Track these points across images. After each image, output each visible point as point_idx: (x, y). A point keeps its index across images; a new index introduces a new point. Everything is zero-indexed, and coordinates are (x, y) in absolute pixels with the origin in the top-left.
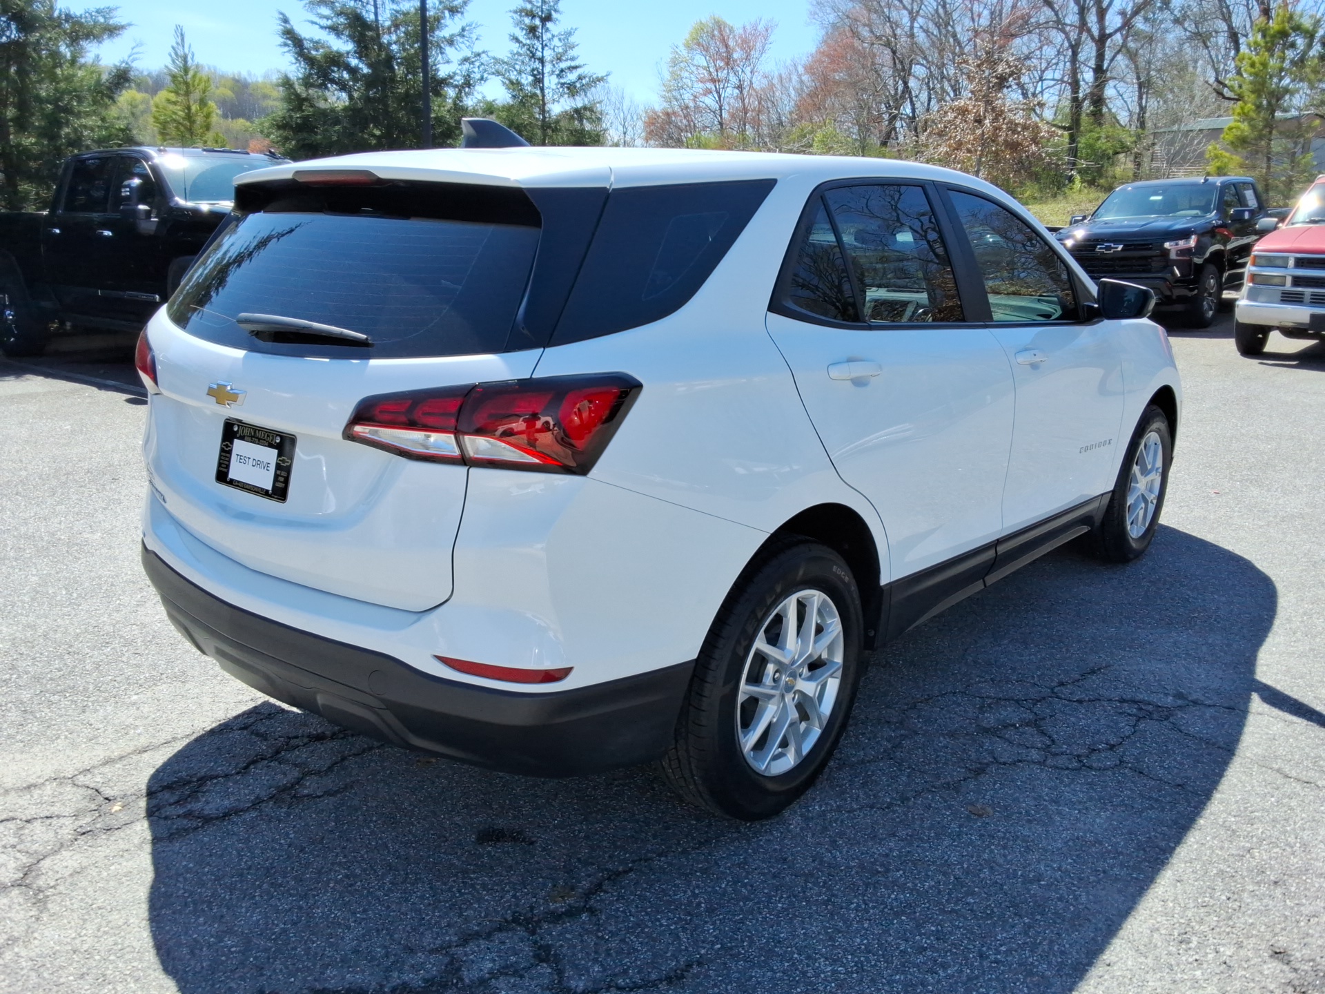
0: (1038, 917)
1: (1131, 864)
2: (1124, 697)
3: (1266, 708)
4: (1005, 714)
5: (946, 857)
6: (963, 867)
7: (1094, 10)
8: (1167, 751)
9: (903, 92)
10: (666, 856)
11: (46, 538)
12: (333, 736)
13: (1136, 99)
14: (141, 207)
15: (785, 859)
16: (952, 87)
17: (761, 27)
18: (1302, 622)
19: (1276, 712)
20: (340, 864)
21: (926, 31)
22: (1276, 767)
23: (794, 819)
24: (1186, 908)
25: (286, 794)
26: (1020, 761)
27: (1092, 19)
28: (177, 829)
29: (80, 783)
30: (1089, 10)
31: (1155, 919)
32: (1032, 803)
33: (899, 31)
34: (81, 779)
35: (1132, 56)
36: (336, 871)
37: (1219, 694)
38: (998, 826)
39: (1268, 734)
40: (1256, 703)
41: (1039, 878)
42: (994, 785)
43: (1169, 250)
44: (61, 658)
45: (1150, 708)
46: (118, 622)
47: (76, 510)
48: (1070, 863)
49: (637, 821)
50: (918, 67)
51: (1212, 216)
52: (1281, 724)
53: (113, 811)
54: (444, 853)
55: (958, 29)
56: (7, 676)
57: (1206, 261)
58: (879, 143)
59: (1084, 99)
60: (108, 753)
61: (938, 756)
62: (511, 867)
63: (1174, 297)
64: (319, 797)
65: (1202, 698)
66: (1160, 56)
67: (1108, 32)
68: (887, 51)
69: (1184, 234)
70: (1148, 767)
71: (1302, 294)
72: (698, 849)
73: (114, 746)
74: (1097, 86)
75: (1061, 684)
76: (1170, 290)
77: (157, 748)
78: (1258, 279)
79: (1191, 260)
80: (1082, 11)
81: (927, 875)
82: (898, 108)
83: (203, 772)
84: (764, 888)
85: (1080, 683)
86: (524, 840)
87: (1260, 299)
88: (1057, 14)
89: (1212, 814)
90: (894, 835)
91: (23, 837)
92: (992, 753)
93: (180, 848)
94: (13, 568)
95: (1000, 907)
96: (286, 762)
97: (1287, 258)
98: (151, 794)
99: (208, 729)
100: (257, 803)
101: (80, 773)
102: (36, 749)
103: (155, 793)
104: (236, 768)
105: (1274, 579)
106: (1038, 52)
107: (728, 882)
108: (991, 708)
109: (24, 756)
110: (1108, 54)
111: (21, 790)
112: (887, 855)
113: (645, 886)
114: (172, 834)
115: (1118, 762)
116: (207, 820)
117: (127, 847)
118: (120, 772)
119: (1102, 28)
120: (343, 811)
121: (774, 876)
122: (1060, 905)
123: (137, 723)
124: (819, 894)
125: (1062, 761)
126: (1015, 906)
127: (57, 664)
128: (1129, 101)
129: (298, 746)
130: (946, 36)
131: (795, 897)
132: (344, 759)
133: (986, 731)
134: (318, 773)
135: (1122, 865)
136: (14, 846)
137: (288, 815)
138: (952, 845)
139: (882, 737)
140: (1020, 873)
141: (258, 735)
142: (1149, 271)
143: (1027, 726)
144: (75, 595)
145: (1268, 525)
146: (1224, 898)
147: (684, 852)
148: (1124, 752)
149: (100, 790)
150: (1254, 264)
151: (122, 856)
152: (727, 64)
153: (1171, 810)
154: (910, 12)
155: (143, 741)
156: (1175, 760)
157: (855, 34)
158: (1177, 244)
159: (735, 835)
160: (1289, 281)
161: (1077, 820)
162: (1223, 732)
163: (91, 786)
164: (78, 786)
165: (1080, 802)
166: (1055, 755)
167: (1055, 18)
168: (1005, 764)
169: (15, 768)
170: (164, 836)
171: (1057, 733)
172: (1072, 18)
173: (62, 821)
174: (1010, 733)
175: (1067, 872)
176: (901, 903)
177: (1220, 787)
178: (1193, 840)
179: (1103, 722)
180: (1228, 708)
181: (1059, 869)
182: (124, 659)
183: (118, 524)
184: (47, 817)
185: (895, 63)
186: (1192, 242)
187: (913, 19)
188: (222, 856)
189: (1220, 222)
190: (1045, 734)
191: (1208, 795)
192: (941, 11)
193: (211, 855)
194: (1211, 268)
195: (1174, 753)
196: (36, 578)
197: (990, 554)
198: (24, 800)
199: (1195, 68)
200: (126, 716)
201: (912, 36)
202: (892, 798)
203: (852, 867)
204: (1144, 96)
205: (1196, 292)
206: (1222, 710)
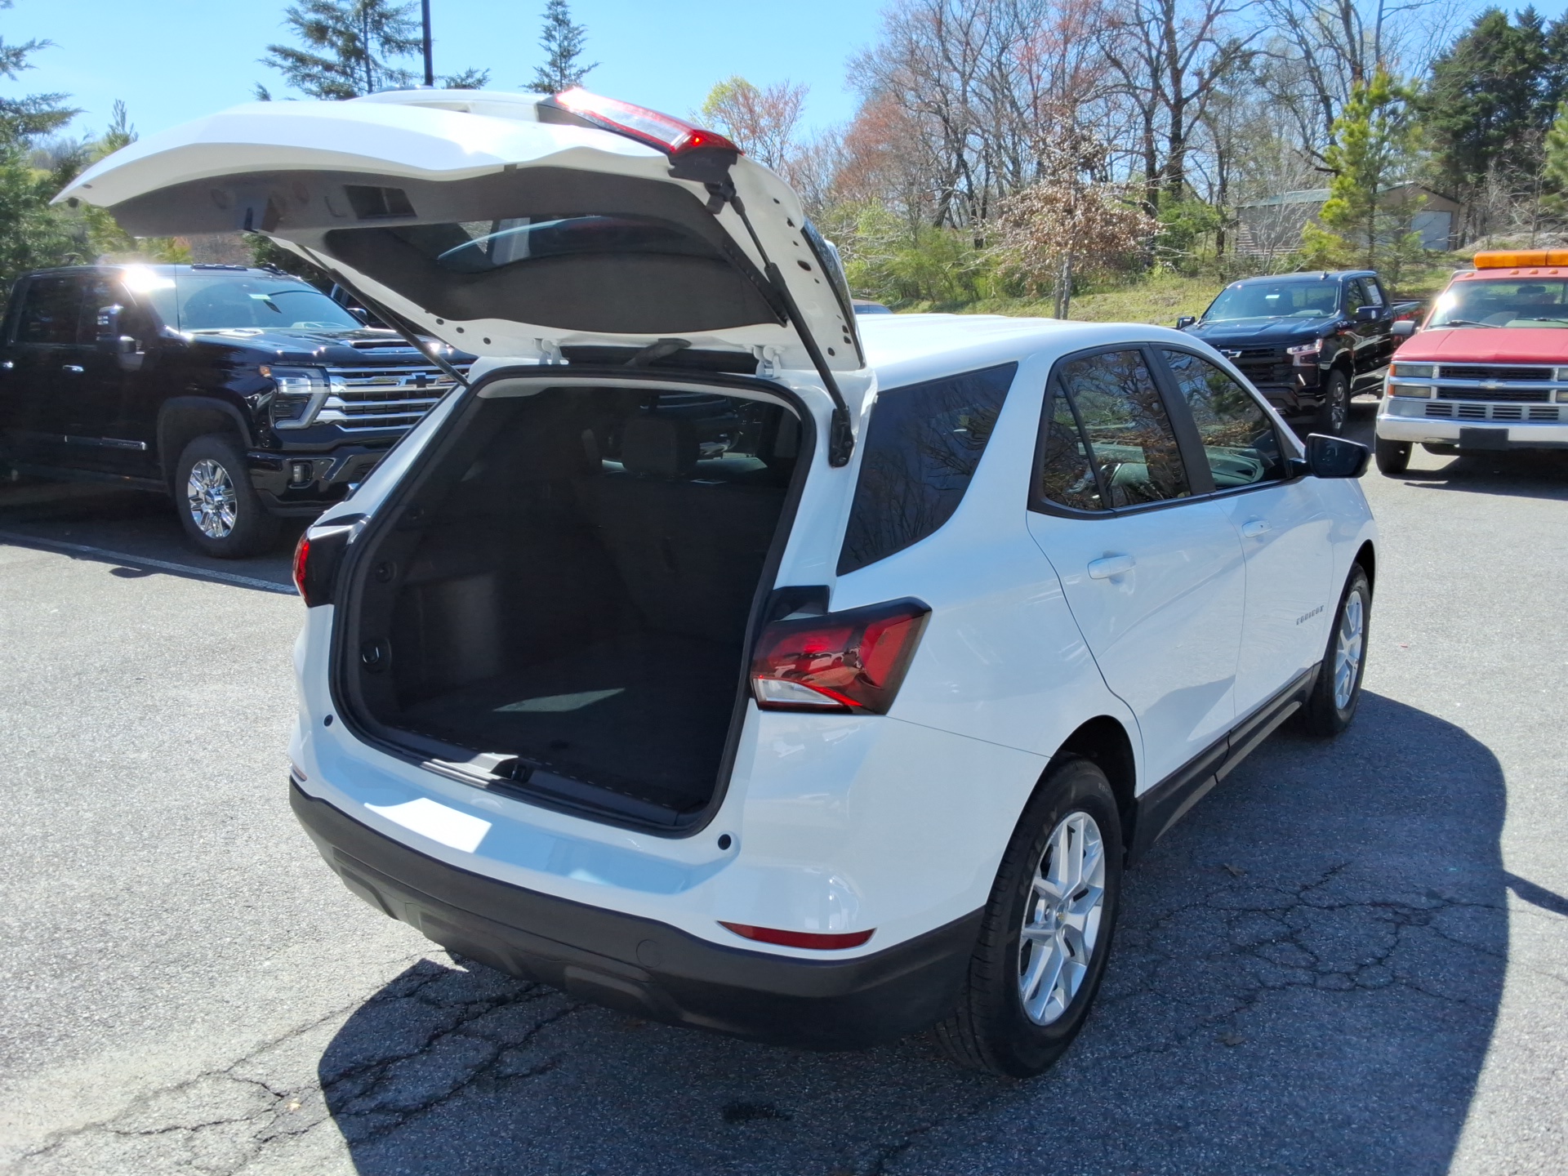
0: (1361, 1166)
1: (1438, 1096)
2: (1376, 899)
3: (1524, 904)
4: (1257, 928)
5: (1245, 1105)
6: (1266, 1115)
7: (1168, 72)
8: (1437, 962)
9: (957, 166)
10: (942, 1125)
11: (84, 762)
12: (517, 999)
13: (1217, 169)
14: (124, 338)
15: (1073, 1119)
16: (1010, 158)
17: (790, 90)
18: (1536, 799)
19: (1537, 909)
20: (579, 1158)
21: (979, 96)
22: (1555, 973)
23: (1068, 1071)
24: (1508, 1144)
25: (488, 1074)
26: (1289, 984)
27: (1166, 81)
28: (375, 1127)
29: (240, 1078)
30: (1163, 71)
31: (1480, 1158)
32: (1316, 1033)
33: (949, 97)
34: (239, 1071)
35: (1211, 122)
36: (577, 1167)
37: (1470, 889)
38: (1287, 1063)
39: (1535, 934)
40: (1514, 900)
41: (1348, 1122)
42: (1270, 1014)
43: (1292, 356)
44: (159, 917)
45: (1406, 911)
46: (210, 866)
47: (107, 721)
48: (1375, 1102)
49: (897, 1084)
50: (972, 136)
51: (1336, 316)
52: (1546, 923)
53: (292, 1109)
54: (693, 1136)
55: (1016, 93)
56: (101, 945)
57: (1334, 366)
58: (931, 224)
59: (1161, 173)
60: (260, 1037)
61: (1200, 984)
62: (773, 1149)
63: (1300, 408)
64: (524, 1076)
65: (1457, 896)
66: (1241, 121)
67: (1184, 96)
68: (937, 119)
69: (1309, 338)
70: (1423, 982)
71: (1449, 407)
72: (975, 1113)
73: (265, 1028)
74: (1174, 158)
75: (1305, 888)
76: (1296, 401)
77: (315, 1026)
78: (1399, 391)
79: (1317, 368)
80: (1155, 74)
81: (1231, 1127)
82: (952, 184)
83: (380, 1054)
84: (1061, 1156)
85: (1325, 886)
86: (777, 1116)
87: (1402, 413)
88: (1127, 77)
89: (1504, 1032)
90: (1182, 1083)
91: (196, 1150)
92: (1256, 975)
93: (388, 1150)
94: (56, 801)
95: (1317, 1158)
96: (475, 1034)
97: (1432, 367)
98: (326, 1085)
99: (368, 997)
100: (457, 1089)
101: (236, 1064)
102: (173, 1036)
103: (332, 1083)
104: (417, 1046)
105: (1492, 749)
106: (1105, 120)
107: (1020, 1151)
108: (1239, 921)
109: (161, 1047)
110: (1186, 121)
111: (173, 1091)
112: (1181, 1107)
113: (930, 1162)
114: (371, 1134)
115: (1391, 978)
116: (407, 1113)
117: (324, 1154)
118: (283, 1060)
119: (1178, 92)
120: (560, 1091)
121: (1069, 1140)
122: (1379, 1151)
123: (282, 996)
124: (1123, 1159)
125: (1332, 981)
126: (1333, 1155)
127: (157, 926)
128: (1208, 171)
129: (480, 1014)
130: (1003, 103)
131: (1098, 1164)
132: (539, 1027)
133: (1241, 950)
134: (516, 1046)
135: (1430, 1100)
136: (189, 1163)
137: (499, 1100)
138: (1245, 1089)
139: (1134, 964)
140: (1327, 1117)
141: (428, 1002)
142: (1272, 380)
143: (1284, 941)
144: (145, 834)
145: (1470, 684)
146: (1543, 1129)
147: (960, 1118)
148: (1394, 965)
149: (268, 1084)
150: (1394, 374)
151: (322, 1166)
152: (753, 132)
153: (1460, 1031)
154: (963, 75)
155: (297, 1019)
156: (1448, 971)
157: (900, 99)
158: (1300, 350)
159: (1010, 1094)
160: (1434, 392)
161: (1368, 1049)
162: (1489, 935)
163: (255, 1079)
164: (238, 1080)
165: (1366, 1029)
166: (1323, 974)
167: (1125, 82)
168: (1273, 988)
169: (155, 1063)
170: (364, 1136)
171: (1318, 948)
172: (1143, 80)
173: (235, 1126)
174: (1268, 951)
175: (1373, 1111)
176: (1213, 1162)
177: (1504, 1001)
178: (1493, 1063)
179: (1361, 931)
180: (1487, 906)
181: (1366, 1108)
182: (236, 914)
183: (166, 738)
184: (216, 1123)
185: (947, 133)
186: (1318, 347)
187: (965, 83)
188: (438, 1157)
189: (1345, 323)
190: (1306, 950)
191: (1494, 1012)
192: (996, 73)
193: (425, 1157)
194: (1339, 375)
195: (1446, 964)
196: (89, 815)
197: (1224, 748)
198: (180, 1103)
199: (1281, 134)
200: (265, 988)
201: (965, 101)
202: (1167, 1038)
203: (1149, 1124)
204: (1226, 167)
205: (1324, 401)
206: (1481, 909)
